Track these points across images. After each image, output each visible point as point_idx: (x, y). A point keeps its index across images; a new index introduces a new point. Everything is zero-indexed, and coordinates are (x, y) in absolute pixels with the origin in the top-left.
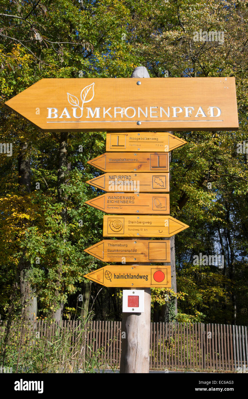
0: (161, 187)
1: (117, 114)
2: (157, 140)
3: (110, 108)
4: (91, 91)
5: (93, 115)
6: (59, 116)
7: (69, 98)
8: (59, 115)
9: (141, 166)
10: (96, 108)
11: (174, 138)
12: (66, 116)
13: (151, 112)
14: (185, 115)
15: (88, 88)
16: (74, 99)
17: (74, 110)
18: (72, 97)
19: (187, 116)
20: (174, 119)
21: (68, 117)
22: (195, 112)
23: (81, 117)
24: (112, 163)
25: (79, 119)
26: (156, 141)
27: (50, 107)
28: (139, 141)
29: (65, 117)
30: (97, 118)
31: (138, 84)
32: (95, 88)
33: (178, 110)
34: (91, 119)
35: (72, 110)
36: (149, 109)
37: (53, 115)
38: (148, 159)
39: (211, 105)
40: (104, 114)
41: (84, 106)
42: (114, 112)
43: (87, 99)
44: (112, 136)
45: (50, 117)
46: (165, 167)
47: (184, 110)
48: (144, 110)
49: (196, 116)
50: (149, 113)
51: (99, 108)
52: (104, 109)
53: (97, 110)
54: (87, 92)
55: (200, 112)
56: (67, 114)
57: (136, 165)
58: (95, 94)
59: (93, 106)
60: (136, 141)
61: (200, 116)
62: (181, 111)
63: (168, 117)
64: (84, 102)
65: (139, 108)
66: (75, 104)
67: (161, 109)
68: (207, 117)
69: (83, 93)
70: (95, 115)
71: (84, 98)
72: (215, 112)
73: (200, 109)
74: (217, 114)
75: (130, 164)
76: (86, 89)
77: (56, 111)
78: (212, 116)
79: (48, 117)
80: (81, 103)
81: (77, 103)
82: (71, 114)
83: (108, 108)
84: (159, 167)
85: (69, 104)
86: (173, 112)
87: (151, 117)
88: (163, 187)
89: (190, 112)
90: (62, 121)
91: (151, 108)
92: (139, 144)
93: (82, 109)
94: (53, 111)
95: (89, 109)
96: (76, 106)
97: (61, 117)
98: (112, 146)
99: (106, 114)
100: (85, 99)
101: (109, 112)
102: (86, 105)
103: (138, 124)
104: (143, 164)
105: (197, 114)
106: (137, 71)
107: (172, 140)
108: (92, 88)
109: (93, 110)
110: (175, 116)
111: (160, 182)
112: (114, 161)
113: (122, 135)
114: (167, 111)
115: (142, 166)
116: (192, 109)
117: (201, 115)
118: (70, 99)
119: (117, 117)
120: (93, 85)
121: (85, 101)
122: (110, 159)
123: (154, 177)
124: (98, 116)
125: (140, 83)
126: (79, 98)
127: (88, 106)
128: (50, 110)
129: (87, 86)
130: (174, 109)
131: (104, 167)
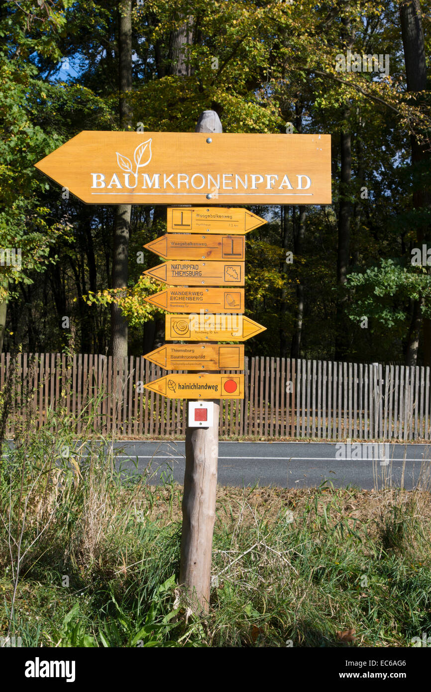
0: (234, 280)
1: (181, 183)
2: (231, 218)
3: (172, 175)
4: (147, 151)
5: (150, 185)
6: (107, 185)
7: (120, 159)
8: (107, 183)
9: (211, 252)
10: (155, 175)
11: (252, 216)
12: (116, 185)
13: (224, 182)
14: (266, 186)
15: (144, 145)
16: (126, 161)
17: (127, 176)
18: (123, 158)
19: (269, 187)
20: (253, 191)
21: (119, 186)
22: (278, 182)
23: (135, 187)
24: (174, 248)
25: (133, 190)
26: (229, 219)
27: (95, 172)
28: (208, 219)
29: (114, 186)
30: (156, 189)
31: (207, 141)
32: (152, 147)
33: (257, 179)
34: (149, 190)
35: (124, 177)
36: (221, 177)
37: (99, 184)
38: (220, 244)
39: (299, 171)
40: (165, 182)
41: (139, 172)
42: (177, 181)
43: (143, 161)
44: (174, 212)
45: (95, 186)
46: (240, 255)
47: (265, 179)
48: (216, 179)
49: (280, 188)
50: (221, 183)
51: (158, 175)
52: (165, 176)
53: (156, 176)
54: (143, 152)
55: (285, 182)
56: (117, 183)
57: (204, 251)
58: (153, 154)
59: (150, 171)
60: (204, 219)
61: (285, 187)
62: (261, 180)
63: (246, 187)
64: (138, 166)
65: (209, 176)
66: (127, 169)
67: (237, 177)
68: (294, 190)
69: (137, 153)
70: (154, 185)
71: (139, 160)
72: (304, 182)
73: (285, 178)
74: (306, 186)
75: (198, 249)
76: (141, 147)
77: (103, 178)
78: (300, 187)
79: (92, 185)
80: (134, 167)
81: (130, 167)
82: (122, 182)
83: (170, 175)
84: (233, 254)
85: (119, 168)
86: (251, 182)
87: (224, 188)
88: (236, 280)
89: (273, 182)
90: (111, 192)
91: (224, 176)
92: (208, 223)
93: (136, 175)
94: (98, 177)
95: (146, 176)
96: (129, 171)
97: (109, 187)
98: (175, 225)
99: (167, 183)
100: (141, 161)
101: (170, 180)
102: (142, 171)
103: (207, 197)
104: (214, 249)
105: (282, 184)
106: (206, 120)
107: (249, 218)
108: (148, 147)
109: (151, 177)
110: (254, 187)
111: (234, 273)
112: (177, 246)
113: (187, 212)
114: (244, 181)
115: (212, 253)
116: (275, 178)
117: (286, 186)
118: (120, 161)
119: (181, 187)
120: (149, 142)
121: (140, 164)
122: (173, 243)
123: (226, 267)
124: (157, 186)
125: (210, 140)
126: (132, 161)
127: (144, 172)
128: (95, 176)
129: (142, 142)
130: (253, 177)
131: (165, 254)
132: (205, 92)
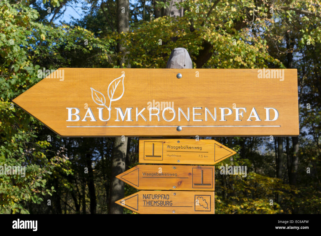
0: (204, 209)
1: (152, 116)
2: (201, 149)
3: (144, 109)
4: (120, 87)
5: (123, 118)
6: (81, 118)
7: (94, 94)
8: (81, 117)
9: (181, 182)
10: (127, 109)
11: (221, 147)
12: (90, 119)
13: (194, 114)
14: (235, 118)
15: (117, 81)
16: (100, 96)
17: (100, 110)
18: (97, 93)
19: (237, 119)
20: (222, 123)
21: (93, 120)
22: (247, 115)
23: (108, 120)
24: (145, 179)
25: (107, 122)
26: (199, 150)
27: (70, 107)
28: (179, 150)
29: (88, 119)
30: (129, 122)
31: (178, 77)
32: (126, 81)
33: (226, 112)
34: (121, 123)
35: (98, 111)
36: (191, 111)
37: (74, 117)
38: (190, 174)
39: (267, 105)
40: (137, 115)
41: (112, 106)
42: (149, 114)
43: (116, 96)
44: (146, 143)
45: (70, 119)
46: (210, 185)
47: (234, 112)
48: (186, 112)
49: (249, 120)
50: (191, 116)
51: (130, 109)
52: (137, 109)
53: (129, 110)
54: (116, 87)
55: (253, 114)
56: (91, 116)
57: (175, 181)
58: (125, 89)
59: (123, 105)
60: (175, 150)
61: (253, 119)
62: (230, 113)
63: (215, 120)
64: (111, 100)
65: (179, 109)
66: (100, 103)
67: (206, 109)
68: (262, 122)
69: (111, 88)
70: (126, 118)
71: (112, 95)
72: (272, 114)
73: (253, 110)
74: (273, 118)
75: (169, 179)
76: (114, 82)
77: (77, 112)
78: (267, 119)
79: (68, 119)
80: (108, 102)
81: (103, 101)
82: (96, 115)
83: (142, 109)
84: (203, 184)
85: (93, 102)
86: (220, 114)
87: (194, 120)
88: (207, 210)
89: (241, 114)
90: (86, 125)
91: (193, 109)
92: (179, 154)
93: (109, 109)
94: (73, 111)
95: (119, 110)
96: (103, 105)
97: (84, 120)
98: (147, 156)
99: (139, 117)
100: (113, 97)
101: (142, 113)
102: (115, 105)
103: (178, 129)
104: (183, 180)
105: (250, 117)
106: (176, 57)
107: (218, 149)
108: (121, 82)
109: (123, 111)
110: (222, 119)
111: (204, 203)
112: (149, 176)
113: (158, 143)
114: (213, 114)
115: (183, 183)
116: (243, 111)
117: (255, 119)
118: (95, 96)
119: (152, 120)
120: (122, 78)
121: (113, 98)
122: (145, 174)
123: (196, 197)
124: (129, 119)
125: (181, 75)
126: (106, 95)
127: (117, 106)
128: (70, 110)
129: (115, 78)
130: (222, 110)
131: (137, 184)
132: (196, 31)
